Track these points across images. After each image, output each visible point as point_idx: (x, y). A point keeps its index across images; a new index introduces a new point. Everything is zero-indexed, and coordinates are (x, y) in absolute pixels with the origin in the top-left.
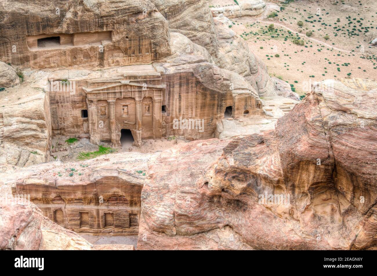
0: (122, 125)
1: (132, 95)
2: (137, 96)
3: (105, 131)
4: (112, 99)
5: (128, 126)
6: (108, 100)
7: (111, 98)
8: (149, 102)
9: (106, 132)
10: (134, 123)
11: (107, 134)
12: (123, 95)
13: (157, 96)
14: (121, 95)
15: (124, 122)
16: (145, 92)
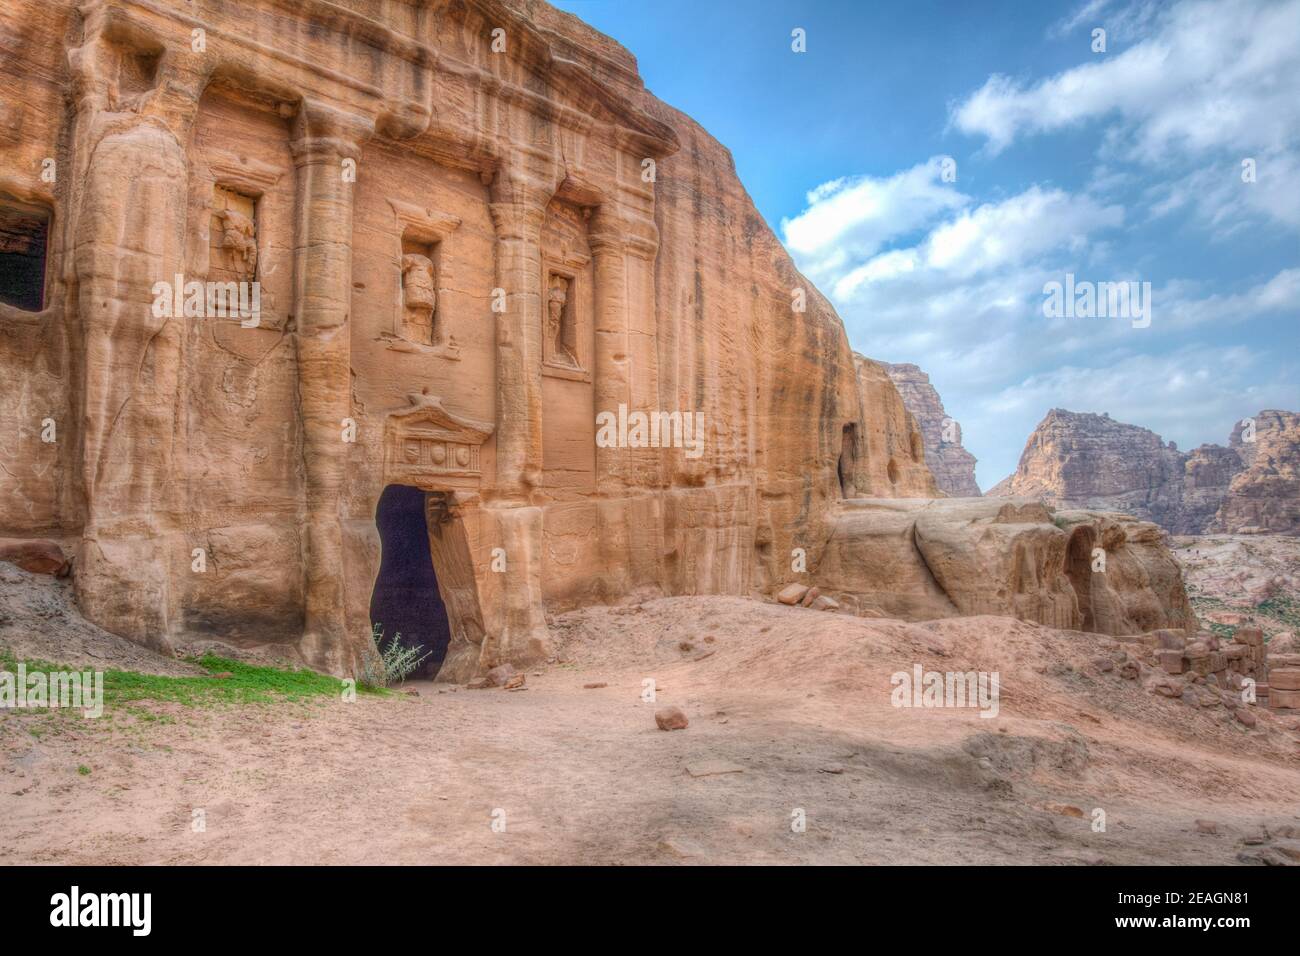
0: (402, 432)
1: (488, 121)
2: (523, 144)
3: (241, 487)
4: (342, 101)
5: (438, 451)
6: (315, 93)
7: (335, 90)
8: (572, 256)
9: (250, 508)
10: (486, 427)
11: (258, 530)
12: (428, 95)
13: (631, 199)
14: (419, 98)
15: (412, 402)
16: (566, 133)
